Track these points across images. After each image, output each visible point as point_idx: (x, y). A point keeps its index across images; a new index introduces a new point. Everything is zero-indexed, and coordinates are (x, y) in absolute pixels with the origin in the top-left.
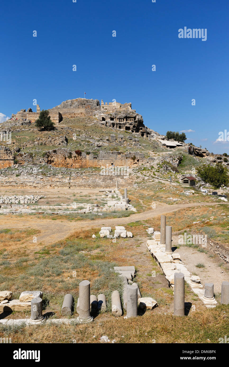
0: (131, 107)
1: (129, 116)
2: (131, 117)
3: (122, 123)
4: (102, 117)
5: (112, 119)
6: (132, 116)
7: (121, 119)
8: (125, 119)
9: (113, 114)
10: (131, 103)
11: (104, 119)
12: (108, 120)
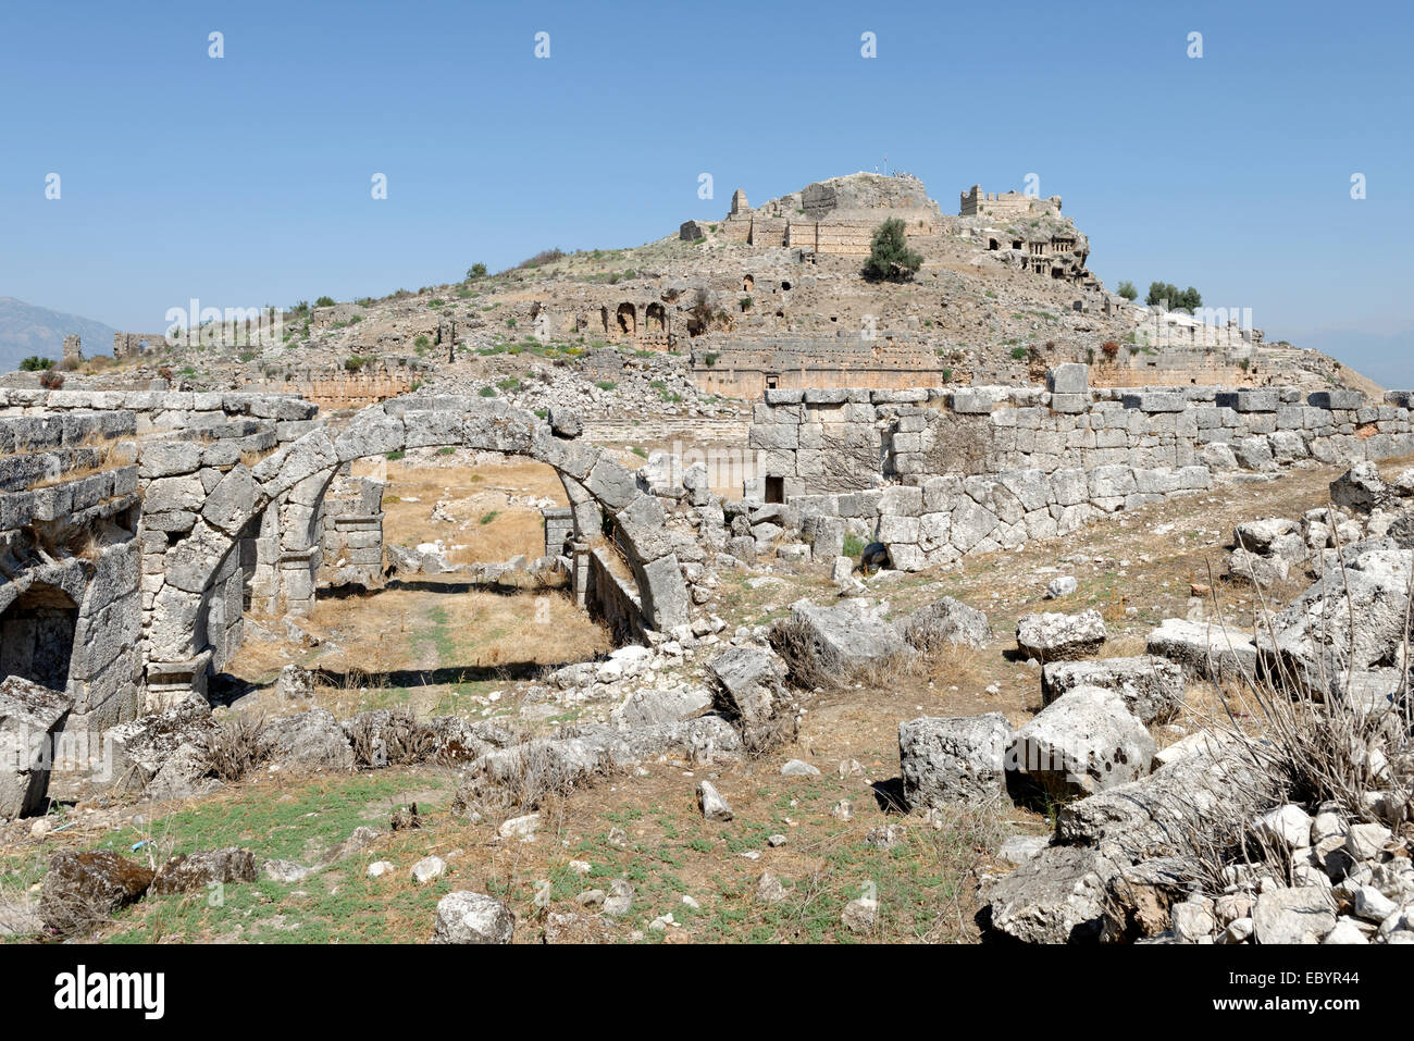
0: (1059, 207)
1: (1058, 236)
2: (1063, 240)
3: (1043, 256)
4: (989, 237)
5: (1017, 245)
6: (1065, 237)
7: (1041, 244)
8: (1050, 246)
9: (1019, 228)
10: (1059, 197)
11: (994, 245)
12: (1007, 248)
